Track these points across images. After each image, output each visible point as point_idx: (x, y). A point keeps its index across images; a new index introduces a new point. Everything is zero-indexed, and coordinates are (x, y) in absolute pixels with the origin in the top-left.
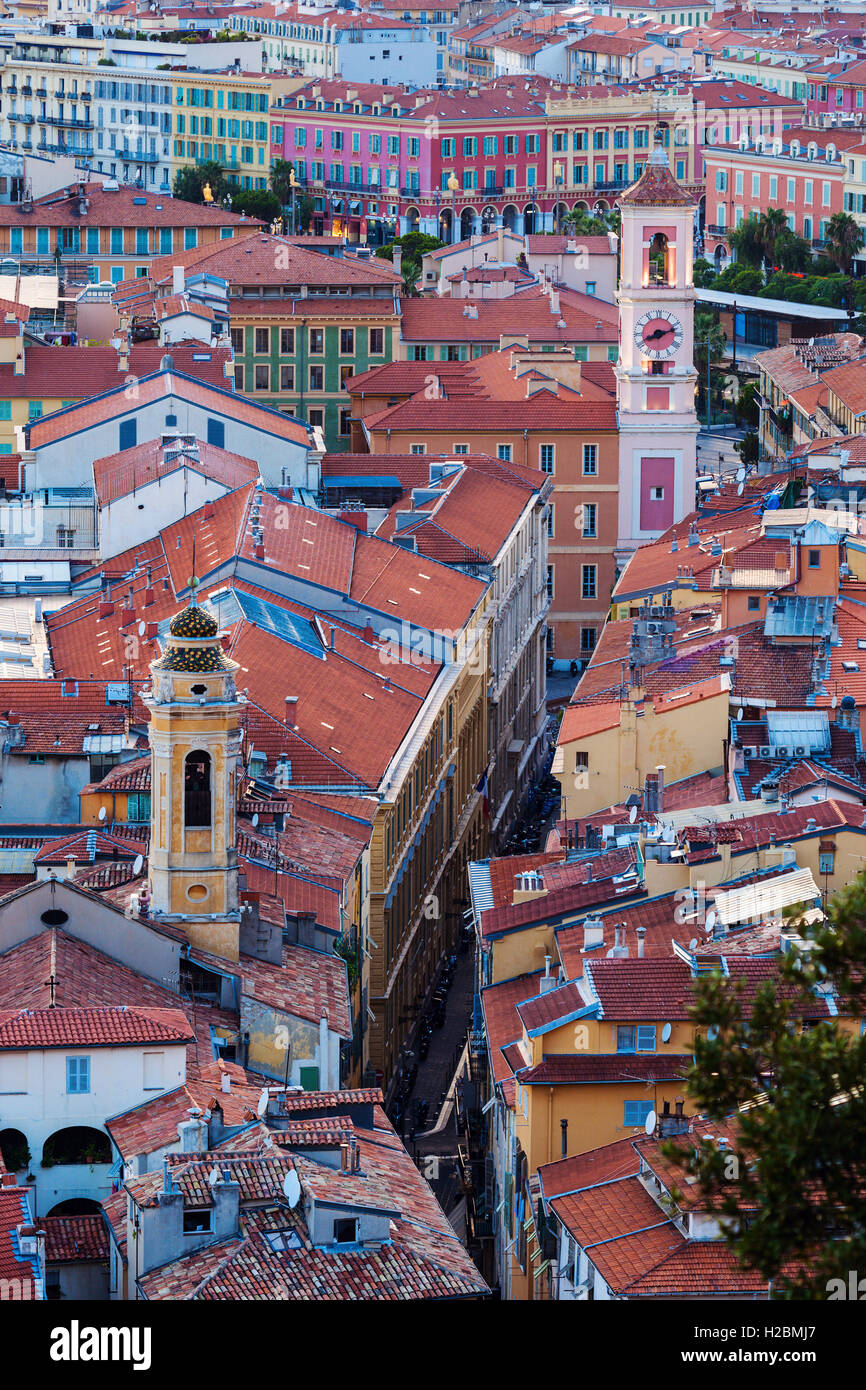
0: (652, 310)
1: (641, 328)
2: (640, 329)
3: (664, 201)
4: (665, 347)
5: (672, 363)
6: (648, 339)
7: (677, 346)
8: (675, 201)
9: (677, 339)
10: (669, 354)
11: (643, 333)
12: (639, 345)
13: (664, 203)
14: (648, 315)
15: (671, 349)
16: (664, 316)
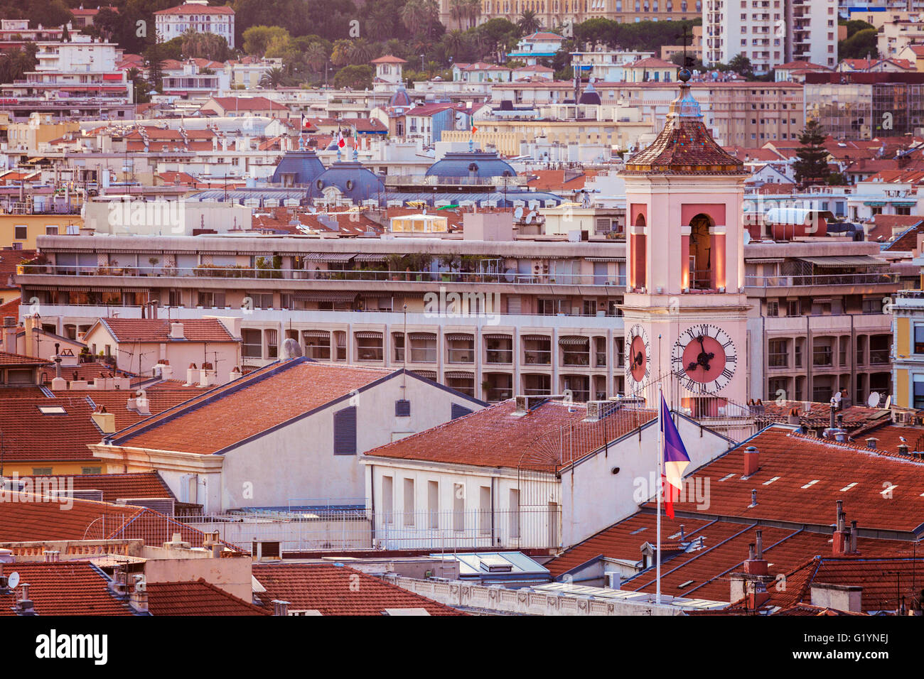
0: (695, 323)
1: (681, 350)
2: (680, 352)
3: (708, 167)
4: (714, 378)
5: (724, 401)
6: (691, 367)
7: (729, 375)
8: (724, 167)
9: (729, 366)
10: (719, 387)
11: (683, 359)
12: (679, 375)
13: (708, 170)
14: (689, 332)
15: (722, 380)
16: (712, 333)
